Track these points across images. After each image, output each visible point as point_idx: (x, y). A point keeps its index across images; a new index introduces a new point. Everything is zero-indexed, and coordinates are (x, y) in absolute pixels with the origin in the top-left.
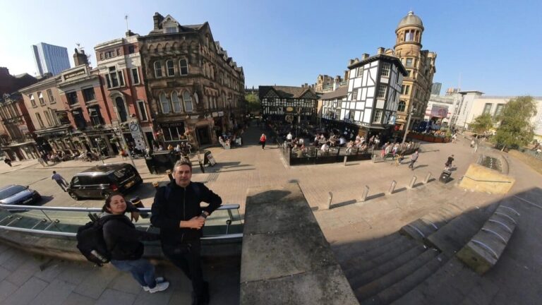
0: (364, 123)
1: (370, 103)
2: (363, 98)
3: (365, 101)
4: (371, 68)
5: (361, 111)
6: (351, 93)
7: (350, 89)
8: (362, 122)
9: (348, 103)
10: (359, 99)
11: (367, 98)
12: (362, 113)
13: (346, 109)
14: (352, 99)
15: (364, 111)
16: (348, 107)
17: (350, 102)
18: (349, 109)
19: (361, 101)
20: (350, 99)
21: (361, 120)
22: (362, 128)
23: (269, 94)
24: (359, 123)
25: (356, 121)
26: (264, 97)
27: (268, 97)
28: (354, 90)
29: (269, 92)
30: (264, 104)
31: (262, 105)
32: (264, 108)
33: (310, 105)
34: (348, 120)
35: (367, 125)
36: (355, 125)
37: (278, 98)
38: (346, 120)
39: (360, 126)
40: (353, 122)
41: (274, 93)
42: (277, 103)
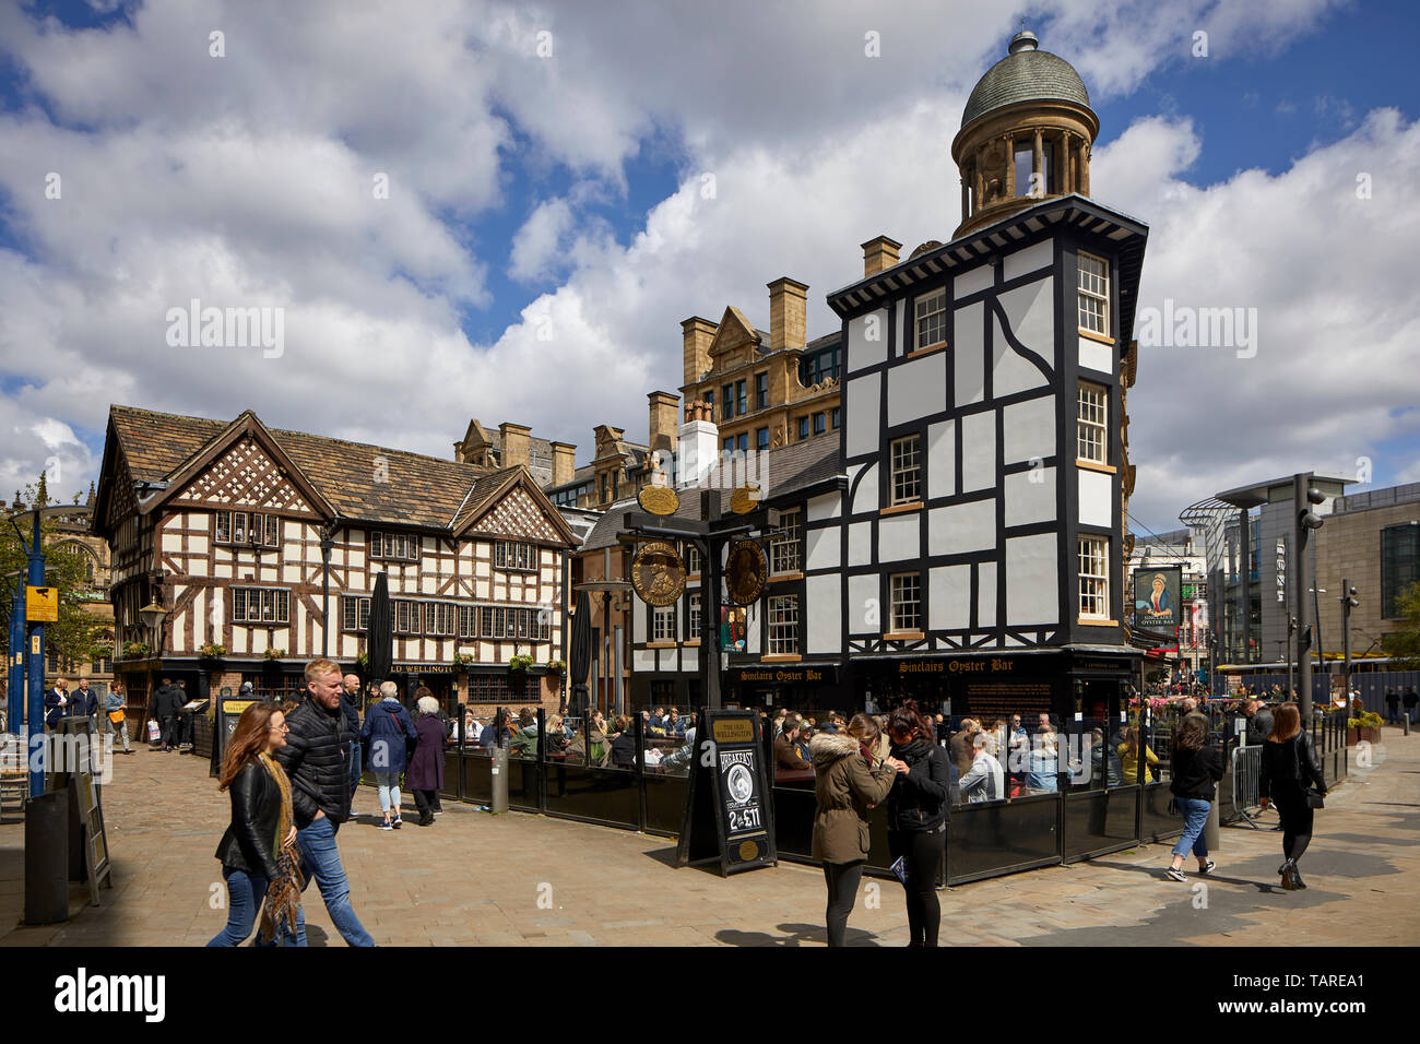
0: (1016, 631)
1: (1032, 496)
2: (980, 475)
3: (997, 493)
4: (1002, 286)
5: (973, 559)
6: (868, 460)
7: (863, 436)
8: (1001, 629)
9: (860, 533)
10: (939, 485)
11: (1003, 470)
13: (846, 571)
14: (884, 501)
15: (998, 555)
16: (860, 558)
17: (874, 518)
18: (874, 567)
19: (960, 498)
20: (867, 498)
21: (987, 618)
22: (1007, 666)
23: (228, 478)
24: (974, 639)
25: (944, 634)
26: (186, 496)
27: (214, 498)
28: (889, 441)
29: (229, 465)
30: (178, 562)
31: (165, 566)
32: (177, 595)
33: (530, 586)
34: (883, 644)
35: (1041, 642)
36: (947, 660)
37: (304, 520)
38: (862, 643)
39: (987, 659)
40: (925, 646)
41: (267, 471)
42: (291, 563)
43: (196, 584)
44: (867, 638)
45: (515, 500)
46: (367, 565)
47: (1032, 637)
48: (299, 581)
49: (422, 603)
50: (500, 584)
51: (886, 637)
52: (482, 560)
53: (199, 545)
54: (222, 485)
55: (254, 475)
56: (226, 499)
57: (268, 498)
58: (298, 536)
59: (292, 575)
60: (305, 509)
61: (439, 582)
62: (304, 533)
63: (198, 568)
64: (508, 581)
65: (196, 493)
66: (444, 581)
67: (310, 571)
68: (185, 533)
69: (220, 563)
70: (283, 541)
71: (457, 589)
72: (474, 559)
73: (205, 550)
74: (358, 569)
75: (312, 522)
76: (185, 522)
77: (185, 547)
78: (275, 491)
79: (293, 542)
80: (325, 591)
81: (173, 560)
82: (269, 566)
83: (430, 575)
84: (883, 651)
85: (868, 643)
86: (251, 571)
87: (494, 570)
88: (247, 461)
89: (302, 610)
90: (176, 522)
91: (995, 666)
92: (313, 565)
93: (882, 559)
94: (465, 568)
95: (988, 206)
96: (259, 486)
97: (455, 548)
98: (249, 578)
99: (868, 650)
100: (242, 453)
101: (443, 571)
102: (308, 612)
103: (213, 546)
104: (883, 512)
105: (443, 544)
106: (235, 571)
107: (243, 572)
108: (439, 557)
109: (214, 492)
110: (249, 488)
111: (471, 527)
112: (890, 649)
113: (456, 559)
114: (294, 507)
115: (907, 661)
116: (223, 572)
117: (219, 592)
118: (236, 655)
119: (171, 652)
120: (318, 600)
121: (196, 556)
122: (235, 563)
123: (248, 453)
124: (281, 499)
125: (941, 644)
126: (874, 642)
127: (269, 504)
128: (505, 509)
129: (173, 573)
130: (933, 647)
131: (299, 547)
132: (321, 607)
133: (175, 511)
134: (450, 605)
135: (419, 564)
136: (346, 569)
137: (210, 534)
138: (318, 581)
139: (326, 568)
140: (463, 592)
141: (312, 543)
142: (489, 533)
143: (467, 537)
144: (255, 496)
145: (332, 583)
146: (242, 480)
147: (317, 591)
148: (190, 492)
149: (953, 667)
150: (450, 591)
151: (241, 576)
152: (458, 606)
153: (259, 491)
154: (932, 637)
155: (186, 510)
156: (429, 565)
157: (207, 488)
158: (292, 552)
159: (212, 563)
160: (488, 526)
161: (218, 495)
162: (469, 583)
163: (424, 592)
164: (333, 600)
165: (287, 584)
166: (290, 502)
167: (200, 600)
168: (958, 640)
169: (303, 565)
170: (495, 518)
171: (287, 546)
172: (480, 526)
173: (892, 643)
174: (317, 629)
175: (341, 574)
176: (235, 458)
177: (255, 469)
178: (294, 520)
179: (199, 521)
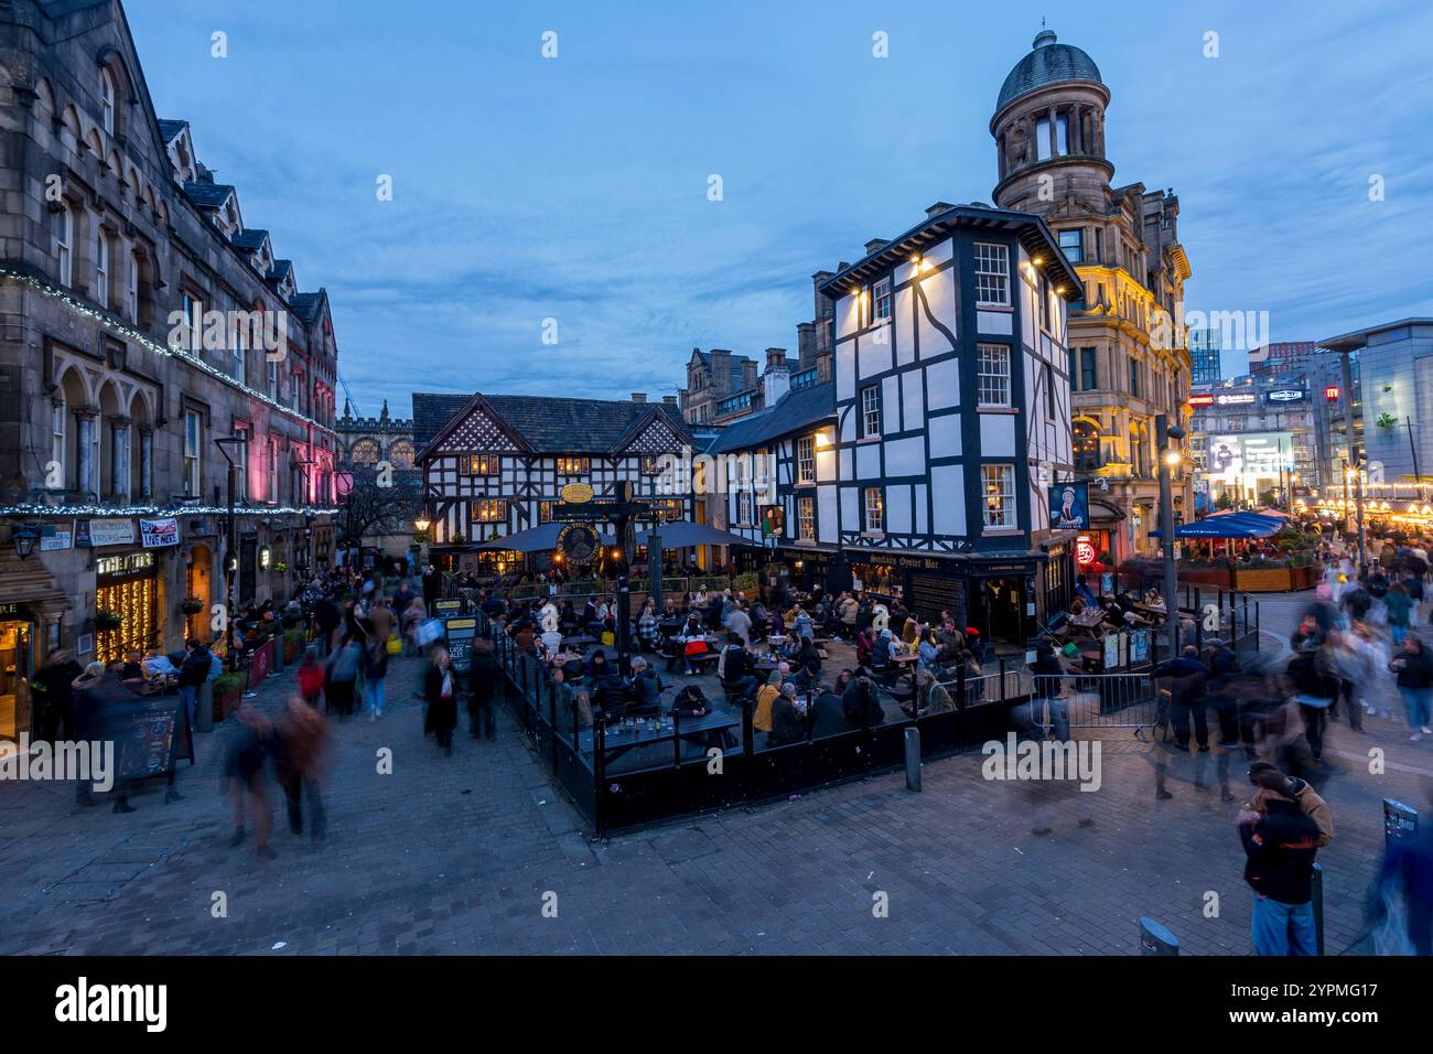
0: (939, 538)
1: (948, 436)
2: (914, 421)
3: (924, 432)
4: (922, 276)
5: (912, 481)
6: (848, 403)
7: (846, 390)
8: (930, 537)
9: (846, 456)
10: (891, 426)
11: (928, 415)
12: (921, 489)
13: (839, 484)
14: (860, 434)
15: (926, 479)
16: (846, 475)
17: (853, 445)
18: (854, 483)
19: (903, 434)
20: (849, 431)
21: (922, 528)
22: (934, 566)
23: (467, 435)
24: (915, 542)
25: (897, 536)
26: (442, 449)
27: (459, 448)
28: (861, 390)
29: (467, 427)
30: (439, 489)
31: (431, 492)
32: (438, 509)
34: (861, 539)
35: (956, 549)
36: (898, 556)
37: (514, 456)
38: (849, 538)
39: (922, 558)
40: (885, 544)
41: (491, 428)
42: (506, 483)
43: (449, 501)
44: (853, 534)
46: (556, 480)
47: (950, 544)
48: (512, 494)
50: (646, 485)
51: (863, 535)
52: (632, 470)
53: (450, 477)
54: (462, 439)
55: (482, 431)
56: (466, 448)
57: (491, 444)
58: (511, 466)
59: (508, 491)
60: (514, 449)
61: (603, 487)
62: (515, 464)
63: (451, 491)
65: (447, 446)
66: (607, 486)
67: (519, 487)
68: (442, 471)
69: (464, 487)
70: (501, 470)
72: (628, 470)
73: (454, 480)
74: (549, 483)
75: (520, 457)
76: (442, 464)
77: (442, 479)
78: (495, 439)
79: (508, 470)
80: (528, 499)
81: (436, 488)
82: (493, 486)
83: (597, 483)
84: (861, 544)
85: (853, 538)
86: (482, 490)
87: (641, 475)
88: (478, 423)
89: (514, 512)
90: (437, 465)
91: (928, 564)
92: (521, 483)
93: (858, 478)
95: (1014, 171)
96: (485, 438)
97: (615, 465)
98: (481, 495)
99: (852, 543)
100: (475, 419)
101: (606, 479)
102: (518, 513)
103: (459, 477)
104: (859, 442)
105: (605, 461)
106: (473, 492)
107: (477, 491)
108: (603, 470)
109: (458, 444)
110: (479, 440)
111: (625, 449)
112: (865, 543)
113: (615, 470)
114: (508, 448)
115: (876, 554)
116: (466, 492)
117: (463, 505)
118: (474, 543)
119: (435, 543)
120: (524, 504)
121: (449, 484)
122: (473, 486)
123: (478, 418)
124: (499, 444)
125: (895, 544)
126: (856, 538)
127: (492, 448)
128: (648, 435)
129: (436, 495)
130: (890, 544)
131: (512, 473)
132: (526, 508)
133: (435, 459)
135: (590, 476)
136: (542, 483)
137: (457, 470)
138: (524, 493)
139: (529, 484)
141: (520, 470)
142: (637, 451)
143: (622, 455)
144: (483, 444)
145: (533, 493)
146: (475, 435)
147: (524, 499)
148: (444, 446)
149: (903, 562)
151: (477, 494)
153: (486, 441)
154: (889, 537)
155: (443, 456)
156: (597, 476)
157: (454, 442)
158: (507, 476)
159: (459, 487)
160: (636, 446)
161: (461, 446)
164: (534, 504)
165: (505, 497)
166: (505, 446)
167: (452, 511)
168: (905, 541)
169: (514, 483)
170: (641, 441)
171: (504, 473)
172: (630, 448)
173: (865, 539)
175: (539, 487)
176: (470, 422)
177: (483, 427)
178: (508, 456)
179: (450, 463)
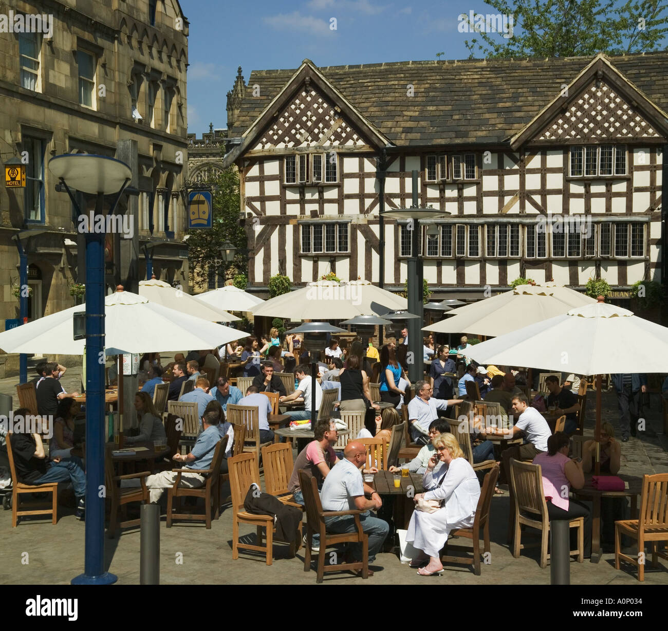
23: (292, 125)
26: (259, 147)
29: (292, 113)
30: (257, 205)
31: (248, 210)
32: (256, 234)
33: (619, 195)
37: (361, 155)
41: (326, 113)
42: (350, 196)
43: (271, 223)
45: (593, 96)
46: (424, 190)
48: (358, 213)
49: (482, 225)
50: (577, 196)
52: (553, 171)
53: (273, 188)
54: (287, 132)
55: (314, 118)
56: (291, 145)
57: (327, 137)
58: (356, 170)
59: (352, 208)
60: (360, 143)
61: (501, 200)
62: (362, 166)
63: (273, 209)
64: (587, 191)
65: (267, 143)
66: (507, 199)
67: (368, 202)
68: (262, 179)
69: (290, 202)
70: (343, 176)
71: (522, 207)
72: (544, 170)
73: (277, 193)
75: (368, 155)
76: (262, 170)
77: (262, 191)
79: (352, 176)
80: (381, 220)
81: (254, 203)
82: (331, 201)
83: (491, 194)
86: (315, 207)
87: (568, 180)
88: (308, 106)
89: (361, 240)
90: (254, 171)
92: (370, 196)
94: (533, 182)
96: (319, 128)
97: (520, 162)
98: (314, 214)
100: (303, 100)
101: (506, 188)
102: (367, 242)
103: (283, 188)
105: (507, 160)
106: (302, 209)
107: (309, 208)
108: (501, 173)
109: (281, 139)
110: (310, 131)
111: (535, 135)
114: (350, 143)
116: (293, 210)
117: (289, 229)
119: (254, 283)
120: (375, 229)
121: (271, 198)
122: (302, 202)
123: (309, 99)
124: (339, 137)
129: (254, 215)
131: (357, 180)
132: (378, 235)
134: (517, 224)
135: (478, 183)
136: (403, 197)
137: (280, 178)
138: (376, 211)
139: (382, 198)
140: (530, 209)
141: (369, 175)
142: (560, 139)
143: (529, 147)
144: (315, 138)
145: (389, 211)
146: (304, 125)
148: (262, 143)
150: (515, 209)
151: (307, 212)
152: (523, 225)
153: (319, 133)
155: (261, 160)
156: (490, 183)
157: (275, 137)
158: (351, 186)
159: (284, 203)
160: (558, 130)
161: (285, 142)
162: (537, 198)
163: (485, 212)
164: (389, 229)
165: (347, 217)
166: (346, 139)
167: (275, 238)
169: (362, 197)
170: (567, 120)
171: (346, 181)
172: (548, 134)
174: (375, 256)
175: (397, 201)
176: (297, 106)
177: (315, 113)
178: (351, 155)
179: (272, 168)
